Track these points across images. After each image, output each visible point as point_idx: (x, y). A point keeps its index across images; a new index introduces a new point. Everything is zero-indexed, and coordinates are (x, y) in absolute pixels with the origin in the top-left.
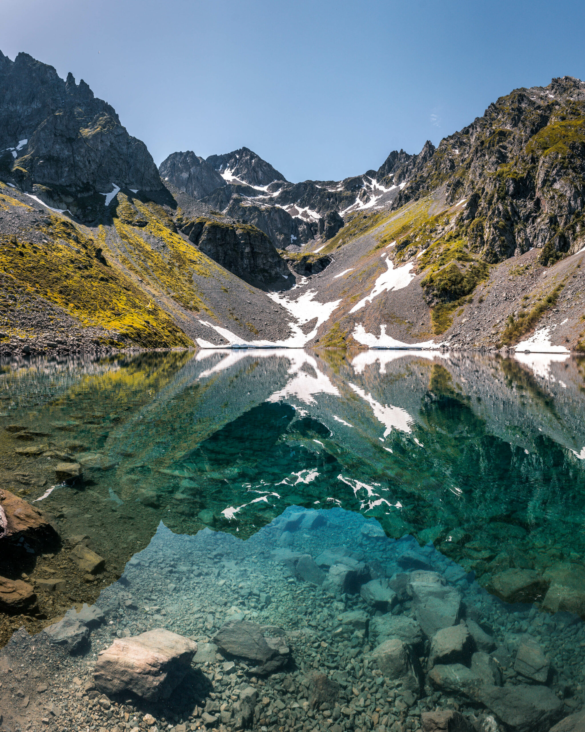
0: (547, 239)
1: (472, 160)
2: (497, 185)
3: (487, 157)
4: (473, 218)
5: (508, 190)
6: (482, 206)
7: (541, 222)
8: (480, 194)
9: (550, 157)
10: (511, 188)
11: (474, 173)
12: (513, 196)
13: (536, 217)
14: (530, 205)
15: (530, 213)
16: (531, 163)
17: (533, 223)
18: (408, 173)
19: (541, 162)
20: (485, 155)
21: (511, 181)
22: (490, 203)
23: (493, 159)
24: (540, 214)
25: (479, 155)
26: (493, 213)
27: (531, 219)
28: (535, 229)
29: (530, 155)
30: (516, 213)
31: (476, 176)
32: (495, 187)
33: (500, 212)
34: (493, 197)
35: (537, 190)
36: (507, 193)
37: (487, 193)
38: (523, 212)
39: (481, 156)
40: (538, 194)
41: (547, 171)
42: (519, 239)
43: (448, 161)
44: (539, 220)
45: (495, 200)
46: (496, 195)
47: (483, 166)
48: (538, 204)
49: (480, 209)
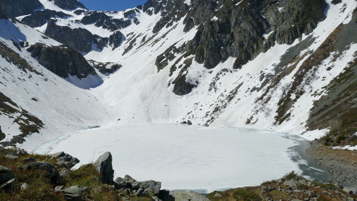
0: (238, 54)
1: (197, 7)
2: (210, 27)
3: (205, 5)
4: (198, 45)
5: (216, 30)
6: (202, 38)
7: (234, 45)
8: (201, 31)
9: (238, 10)
10: (217, 29)
11: (199, 14)
12: (219, 33)
13: (232, 43)
14: (228, 36)
15: (228, 41)
16: (228, 14)
17: (230, 46)
18: (162, 8)
19: (233, 13)
20: (204, 4)
21: (217, 25)
22: (207, 38)
23: (209, 7)
24: (234, 41)
25: (201, 4)
26: (209, 42)
27: (229, 44)
28: (231, 49)
29: (227, 9)
30: (220, 41)
31: (200, 16)
32: (209, 28)
33: (212, 42)
34: (208, 34)
35: (232, 28)
36: (215, 32)
37: (205, 31)
38: (224, 41)
39: (202, 5)
40: (232, 30)
41: (237, 18)
42: (223, 56)
43: (184, 5)
44: (233, 44)
45: (209, 36)
46: (209, 33)
47: (204, 10)
48: (232, 35)
49: (201, 40)
